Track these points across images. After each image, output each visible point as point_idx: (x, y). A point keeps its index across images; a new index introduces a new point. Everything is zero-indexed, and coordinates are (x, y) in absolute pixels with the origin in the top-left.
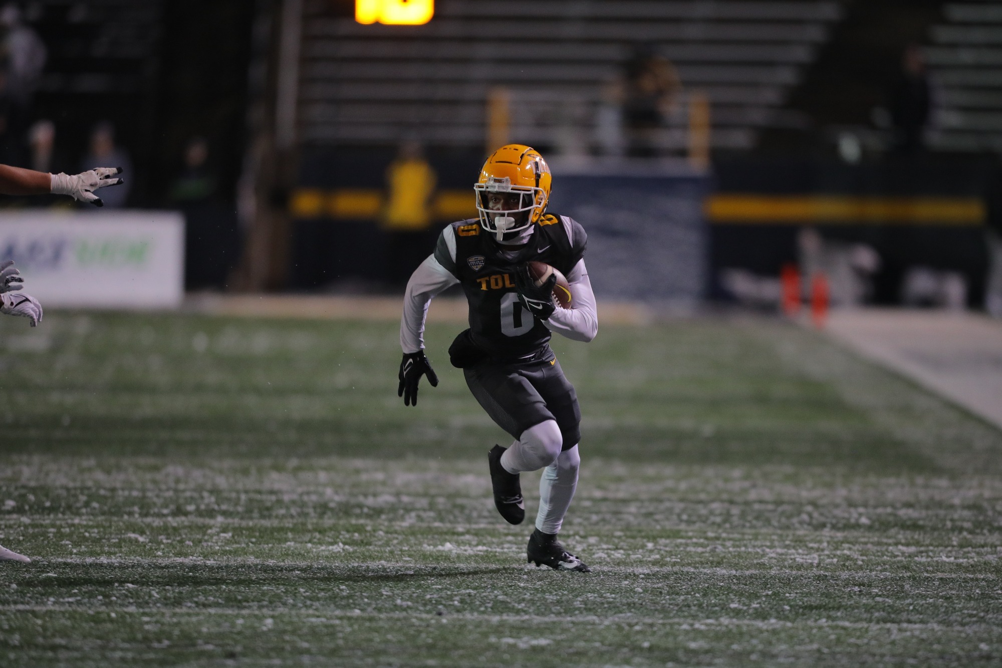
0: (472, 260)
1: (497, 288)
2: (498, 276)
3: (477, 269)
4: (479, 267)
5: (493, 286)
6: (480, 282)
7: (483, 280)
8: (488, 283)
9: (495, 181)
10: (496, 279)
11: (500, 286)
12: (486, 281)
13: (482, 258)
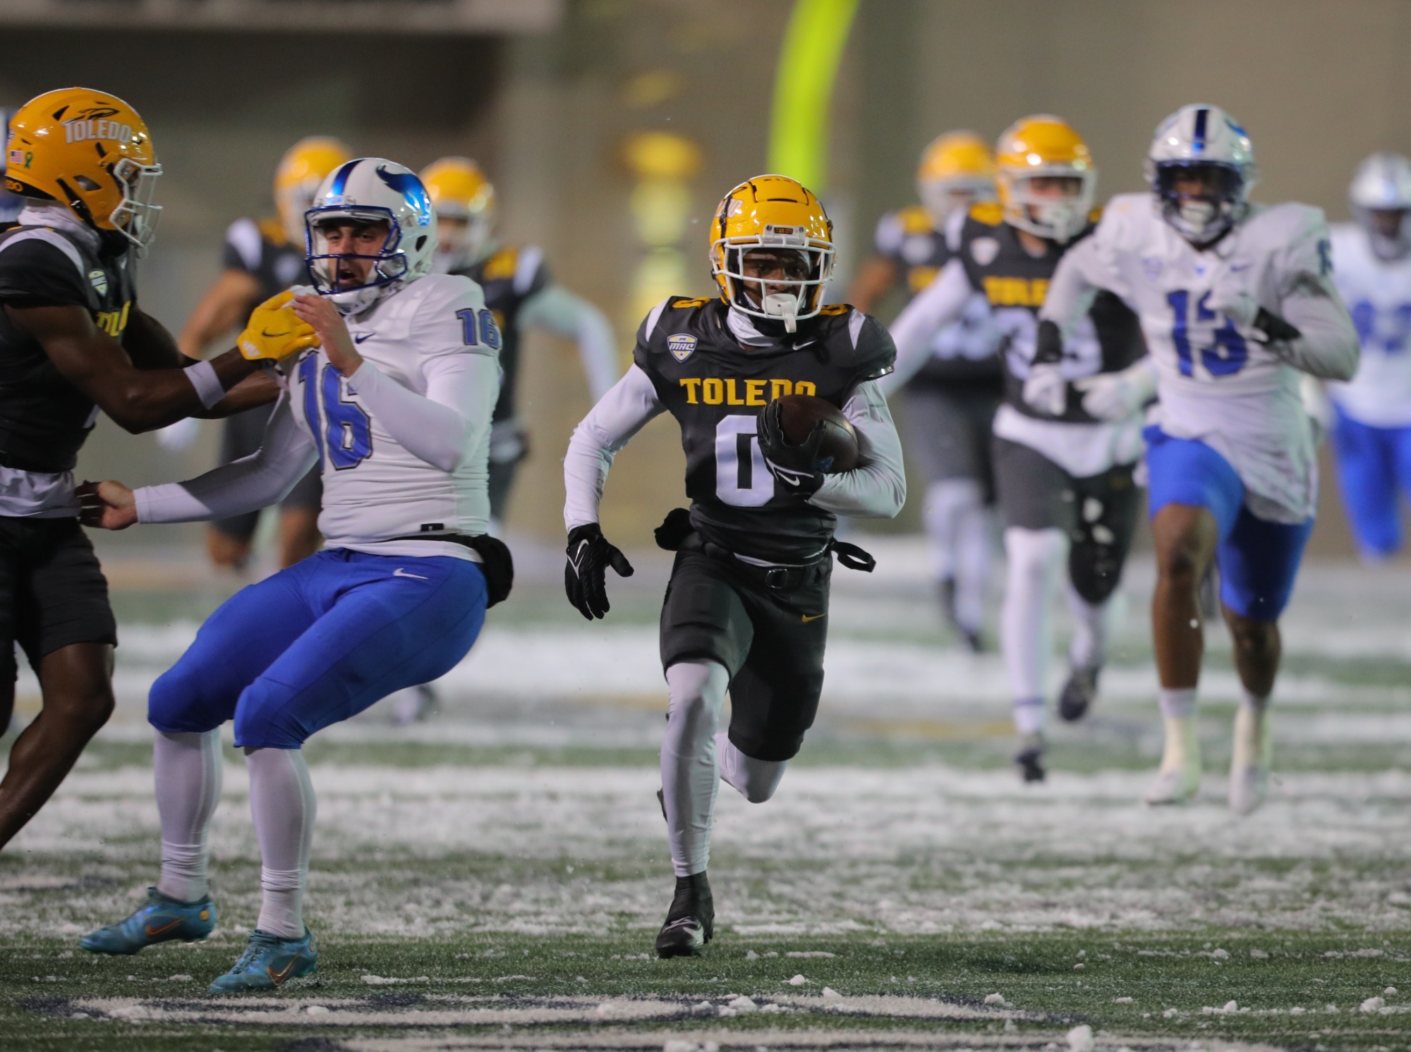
0: (675, 340)
1: (714, 402)
2: (718, 382)
3: (681, 358)
4: (686, 355)
5: (707, 399)
6: (685, 386)
7: (690, 383)
8: (699, 390)
9: (777, 231)
10: (713, 386)
11: (718, 400)
12: (696, 385)
13: (692, 340)
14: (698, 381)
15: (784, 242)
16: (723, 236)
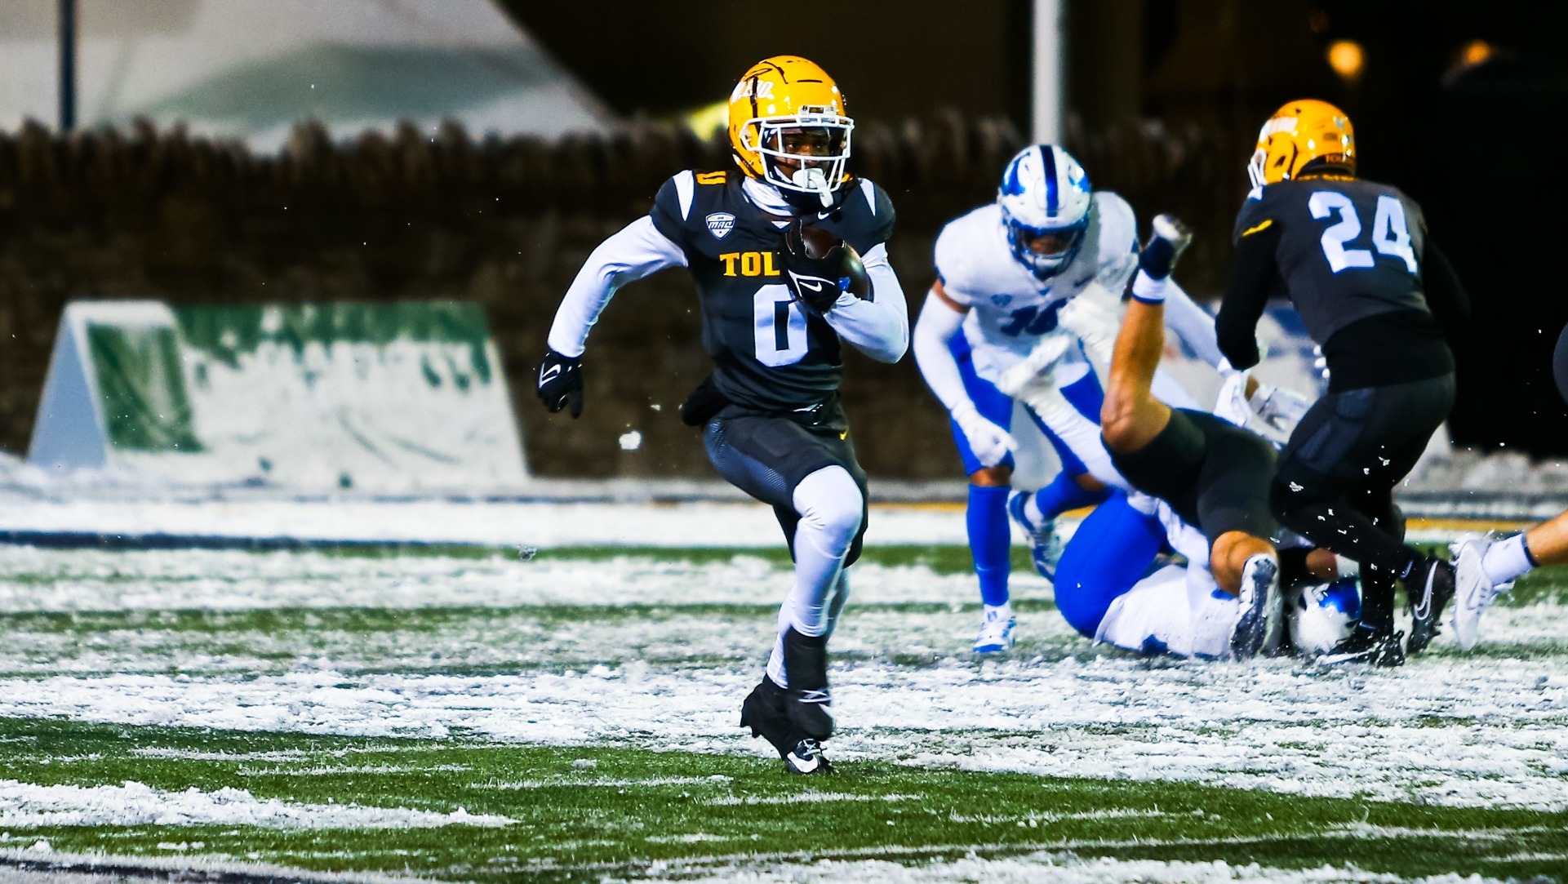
0: (713, 219)
1: (752, 274)
2: (755, 255)
3: (721, 236)
4: (725, 232)
5: (746, 271)
6: (725, 261)
7: (729, 258)
8: (738, 264)
9: (811, 110)
10: (751, 259)
11: (756, 272)
12: (735, 260)
13: (731, 218)
14: (737, 255)
15: (819, 120)
16: (755, 115)
